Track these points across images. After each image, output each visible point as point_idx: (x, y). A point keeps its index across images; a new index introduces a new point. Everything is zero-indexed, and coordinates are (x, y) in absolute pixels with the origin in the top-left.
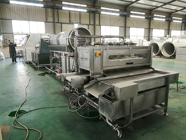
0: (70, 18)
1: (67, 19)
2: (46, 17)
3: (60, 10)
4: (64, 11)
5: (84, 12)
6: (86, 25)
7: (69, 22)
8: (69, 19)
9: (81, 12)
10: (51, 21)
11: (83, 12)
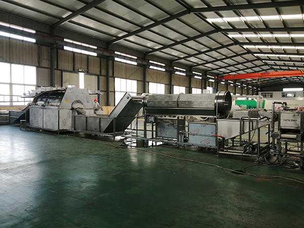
0: (74, 63)
1: (70, 64)
2: (39, 59)
3: (61, 51)
4: (65, 52)
5: (94, 56)
6: (95, 75)
7: (72, 70)
8: (72, 65)
9: (90, 55)
10: (45, 66)
11: (92, 56)
